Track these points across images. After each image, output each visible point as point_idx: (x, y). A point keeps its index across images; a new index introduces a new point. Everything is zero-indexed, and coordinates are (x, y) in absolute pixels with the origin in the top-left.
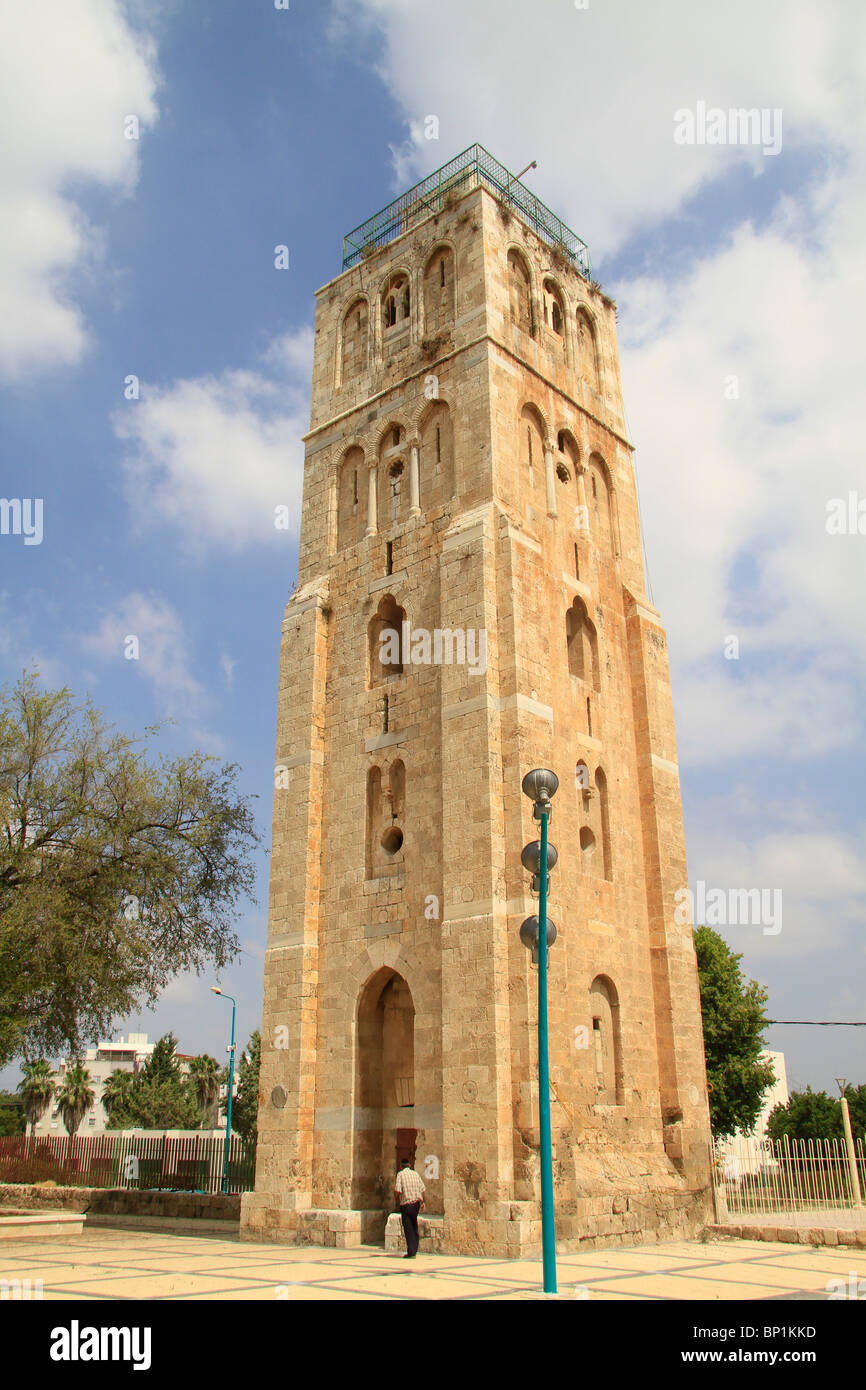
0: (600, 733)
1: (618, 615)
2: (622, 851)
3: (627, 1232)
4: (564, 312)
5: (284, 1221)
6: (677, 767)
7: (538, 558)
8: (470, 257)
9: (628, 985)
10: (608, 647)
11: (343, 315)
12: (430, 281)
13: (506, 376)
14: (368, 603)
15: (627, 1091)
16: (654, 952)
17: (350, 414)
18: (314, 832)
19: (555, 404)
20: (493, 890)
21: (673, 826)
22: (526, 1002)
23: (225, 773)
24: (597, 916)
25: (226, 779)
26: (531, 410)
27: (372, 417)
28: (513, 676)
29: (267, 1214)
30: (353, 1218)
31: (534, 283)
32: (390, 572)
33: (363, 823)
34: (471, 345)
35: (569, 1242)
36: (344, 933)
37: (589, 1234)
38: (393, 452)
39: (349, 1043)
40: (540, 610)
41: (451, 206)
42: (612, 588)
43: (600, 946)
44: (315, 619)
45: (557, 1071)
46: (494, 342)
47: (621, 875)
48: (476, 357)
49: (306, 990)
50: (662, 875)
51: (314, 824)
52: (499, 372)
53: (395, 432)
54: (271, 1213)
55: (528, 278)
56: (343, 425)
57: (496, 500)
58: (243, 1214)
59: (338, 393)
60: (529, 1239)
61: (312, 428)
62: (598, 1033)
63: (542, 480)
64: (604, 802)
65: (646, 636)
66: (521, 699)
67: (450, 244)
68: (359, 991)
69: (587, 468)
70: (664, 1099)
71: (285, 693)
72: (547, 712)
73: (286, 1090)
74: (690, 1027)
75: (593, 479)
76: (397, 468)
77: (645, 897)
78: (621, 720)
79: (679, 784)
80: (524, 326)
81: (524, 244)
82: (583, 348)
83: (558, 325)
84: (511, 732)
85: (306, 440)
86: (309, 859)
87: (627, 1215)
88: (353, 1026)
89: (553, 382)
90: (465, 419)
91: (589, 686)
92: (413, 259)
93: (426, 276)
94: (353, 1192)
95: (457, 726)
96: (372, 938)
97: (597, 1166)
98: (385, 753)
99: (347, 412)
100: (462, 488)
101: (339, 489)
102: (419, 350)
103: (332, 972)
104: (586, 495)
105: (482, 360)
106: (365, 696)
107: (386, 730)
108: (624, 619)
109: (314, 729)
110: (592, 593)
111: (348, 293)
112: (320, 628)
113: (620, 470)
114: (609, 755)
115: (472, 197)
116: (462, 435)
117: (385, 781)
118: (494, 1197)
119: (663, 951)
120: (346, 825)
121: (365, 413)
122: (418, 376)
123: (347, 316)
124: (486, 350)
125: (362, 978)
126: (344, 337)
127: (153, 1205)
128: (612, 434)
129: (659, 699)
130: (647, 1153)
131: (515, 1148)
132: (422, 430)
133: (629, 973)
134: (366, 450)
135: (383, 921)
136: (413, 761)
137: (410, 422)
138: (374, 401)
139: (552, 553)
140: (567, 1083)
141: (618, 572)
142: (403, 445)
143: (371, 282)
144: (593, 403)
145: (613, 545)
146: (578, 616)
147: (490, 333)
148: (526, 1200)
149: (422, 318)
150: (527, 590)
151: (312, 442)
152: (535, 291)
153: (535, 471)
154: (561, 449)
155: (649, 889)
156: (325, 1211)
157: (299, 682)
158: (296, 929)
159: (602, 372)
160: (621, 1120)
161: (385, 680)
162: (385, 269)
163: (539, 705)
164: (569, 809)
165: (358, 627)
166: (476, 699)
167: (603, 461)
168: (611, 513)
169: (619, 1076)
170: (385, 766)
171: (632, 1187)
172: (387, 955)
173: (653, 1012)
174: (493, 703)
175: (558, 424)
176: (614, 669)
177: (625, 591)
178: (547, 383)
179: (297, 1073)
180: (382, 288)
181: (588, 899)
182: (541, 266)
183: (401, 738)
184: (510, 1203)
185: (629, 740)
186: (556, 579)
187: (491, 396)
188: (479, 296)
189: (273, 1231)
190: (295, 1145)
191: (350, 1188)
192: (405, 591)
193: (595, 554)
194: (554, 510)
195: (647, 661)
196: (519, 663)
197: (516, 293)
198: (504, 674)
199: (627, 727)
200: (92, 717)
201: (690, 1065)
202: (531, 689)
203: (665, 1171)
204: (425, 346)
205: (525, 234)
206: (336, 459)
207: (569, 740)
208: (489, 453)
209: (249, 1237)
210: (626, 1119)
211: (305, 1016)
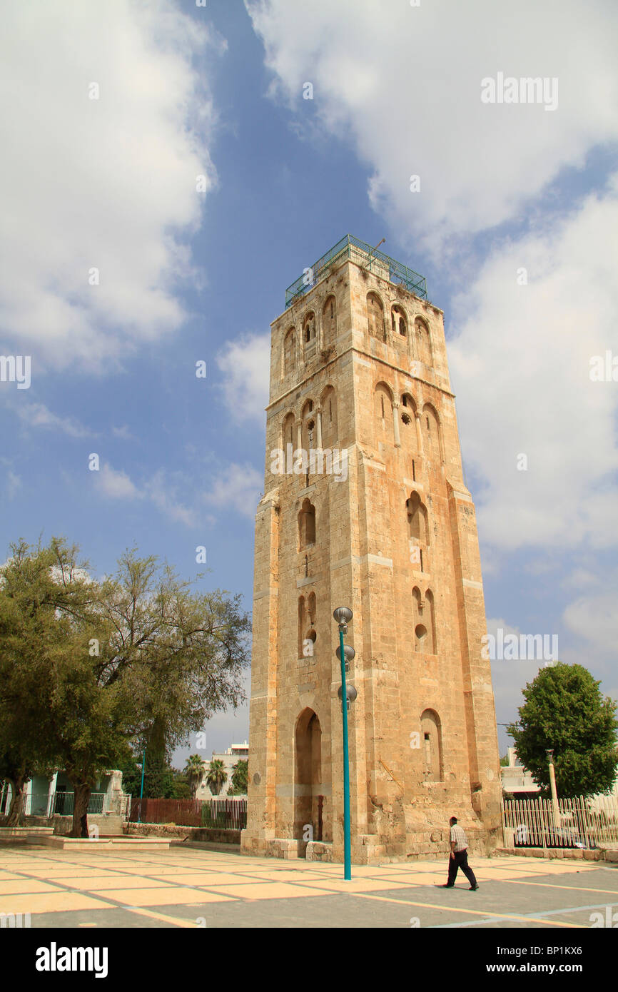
0: (429, 570)
1: (443, 498)
2: (444, 637)
3: (440, 852)
4: (407, 322)
5: (261, 845)
6: (482, 584)
7: (383, 474)
8: (344, 301)
9: (448, 713)
10: (435, 517)
11: (284, 337)
12: (326, 315)
13: (364, 369)
14: (297, 503)
15: (446, 774)
16: (466, 694)
17: (288, 395)
18: (273, 633)
19: (399, 380)
20: (355, 665)
21: (478, 620)
22: (373, 727)
23: (236, 599)
24: (426, 675)
25: (236, 603)
26: (383, 386)
27: (298, 396)
28: (366, 544)
29: (253, 841)
30: (293, 843)
31: (385, 309)
32: (308, 486)
33: (296, 628)
34: (344, 354)
35: (400, 857)
36: (288, 689)
37: (414, 853)
38: (309, 415)
39: (291, 750)
40: (384, 504)
41: (334, 272)
42: (439, 483)
43: (428, 692)
44: (271, 513)
45: (393, 764)
46: (356, 351)
47: (443, 651)
48: (347, 360)
49: (269, 720)
50: (470, 649)
51: (272, 628)
52: (360, 368)
53: (309, 404)
54: (255, 840)
55: (381, 307)
56: (284, 401)
57: (358, 443)
58: (242, 840)
59: (282, 382)
60: (373, 855)
61: (270, 403)
62: (427, 742)
63: (391, 425)
64: (432, 609)
65: (459, 509)
66: (371, 557)
67: (334, 294)
68: (295, 721)
69: (422, 413)
70: (472, 777)
71: (257, 556)
72: (389, 562)
73: (260, 775)
74: (487, 736)
75: (427, 419)
76: (312, 425)
77: (460, 663)
78: (445, 560)
79: (483, 595)
80: (379, 336)
81: (378, 288)
82: (421, 341)
83: (403, 330)
84: (366, 576)
85: (267, 410)
86: (270, 648)
87: (441, 842)
88: (293, 740)
89: (397, 367)
90: (342, 396)
91: (423, 542)
92: (316, 304)
93: (324, 313)
94: (294, 830)
95: (338, 574)
96: (301, 691)
97: (423, 816)
98: (306, 588)
99: (286, 393)
100: (341, 437)
101: (284, 437)
102: (320, 356)
103: (283, 711)
104: (422, 429)
105: (350, 362)
106: (297, 557)
107: (307, 575)
108: (447, 500)
109: (271, 576)
110: (424, 488)
111: (286, 324)
112: (273, 519)
113: (445, 410)
114: (436, 581)
115: (344, 267)
116: (341, 406)
117: (307, 604)
118: (356, 832)
119: (470, 693)
120: (288, 629)
121: (295, 393)
122: (319, 372)
123: (287, 337)
124: (351, 356)
125: (297, 714)
126: (285, 349)
127: (221, 836)
128: (439, 390)
129: (469, 546)
130: (459, 808)
131: (368, 806)
132: (322, 403)
133: (449, 706)
134: (295, 415)
135: (306, 682)
136: (319, 594)
137: (316, 399)
138: (299, 387)
139: (396, 468)
140: (400, 771)
141: (443, 472)
142: (313, 412)
143: (296, 318)
144: (427, 373)
145: (441, 456)
146: (415, 502)
147: (355, 346)
148: (373, 834)
149: (322, 337)
150: (375, 494)
151: (270, 410)
152: (386, 314)
153: (386, 422)
154: (405, 405)
155: (463, 658)
156: (279, 839)
157: (264, 549)
158: (264, 688)
159: (433, 353)
160: (441, 790)
161: (307, 547)
162: (303, 309)
163: (383, 559)
164: (406, 615)
165: (293, 517)
166: (346, 559)
167: (434, 407)
168: (440, 437)
169: (441, 765)
170: (306, 596)
171: (444, 828)
172: (308, 701)
173: (465, 728)
174: (355, 560)
175: (401, 391)
176: (440, 530)
177: (448, 483)
178: (393, 368)
179: (265, 766)
180: (302, 321)
181: (420, 666)
182: (388, 298)
183: (314, 580)
184: (363, 836)
185: (450, 571)
186: (399, 483)
187: (354, 382)
188: (348, 324)
189: (255, 850)
190: (265, 804)
191: (292, 828)
192: (315, 496)
193: (426, 464)
194: (398, 442)
195: (461, 524)
196: (369, 536)
197: (373, 317)
198: (362, 543)
199: (448, 564)
200: (168, 570)
201: (488, 758)
202: (377, 549)
203: (470, 818)
204: (323, 354)
205: (379, 282)
206: (281, 420)
207: (407, 576)
208: (354, 416)
209: (244, 852)
210: (445, 790)
211: (269, 734)
